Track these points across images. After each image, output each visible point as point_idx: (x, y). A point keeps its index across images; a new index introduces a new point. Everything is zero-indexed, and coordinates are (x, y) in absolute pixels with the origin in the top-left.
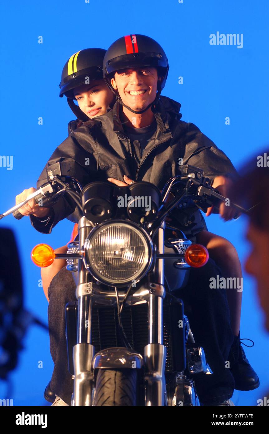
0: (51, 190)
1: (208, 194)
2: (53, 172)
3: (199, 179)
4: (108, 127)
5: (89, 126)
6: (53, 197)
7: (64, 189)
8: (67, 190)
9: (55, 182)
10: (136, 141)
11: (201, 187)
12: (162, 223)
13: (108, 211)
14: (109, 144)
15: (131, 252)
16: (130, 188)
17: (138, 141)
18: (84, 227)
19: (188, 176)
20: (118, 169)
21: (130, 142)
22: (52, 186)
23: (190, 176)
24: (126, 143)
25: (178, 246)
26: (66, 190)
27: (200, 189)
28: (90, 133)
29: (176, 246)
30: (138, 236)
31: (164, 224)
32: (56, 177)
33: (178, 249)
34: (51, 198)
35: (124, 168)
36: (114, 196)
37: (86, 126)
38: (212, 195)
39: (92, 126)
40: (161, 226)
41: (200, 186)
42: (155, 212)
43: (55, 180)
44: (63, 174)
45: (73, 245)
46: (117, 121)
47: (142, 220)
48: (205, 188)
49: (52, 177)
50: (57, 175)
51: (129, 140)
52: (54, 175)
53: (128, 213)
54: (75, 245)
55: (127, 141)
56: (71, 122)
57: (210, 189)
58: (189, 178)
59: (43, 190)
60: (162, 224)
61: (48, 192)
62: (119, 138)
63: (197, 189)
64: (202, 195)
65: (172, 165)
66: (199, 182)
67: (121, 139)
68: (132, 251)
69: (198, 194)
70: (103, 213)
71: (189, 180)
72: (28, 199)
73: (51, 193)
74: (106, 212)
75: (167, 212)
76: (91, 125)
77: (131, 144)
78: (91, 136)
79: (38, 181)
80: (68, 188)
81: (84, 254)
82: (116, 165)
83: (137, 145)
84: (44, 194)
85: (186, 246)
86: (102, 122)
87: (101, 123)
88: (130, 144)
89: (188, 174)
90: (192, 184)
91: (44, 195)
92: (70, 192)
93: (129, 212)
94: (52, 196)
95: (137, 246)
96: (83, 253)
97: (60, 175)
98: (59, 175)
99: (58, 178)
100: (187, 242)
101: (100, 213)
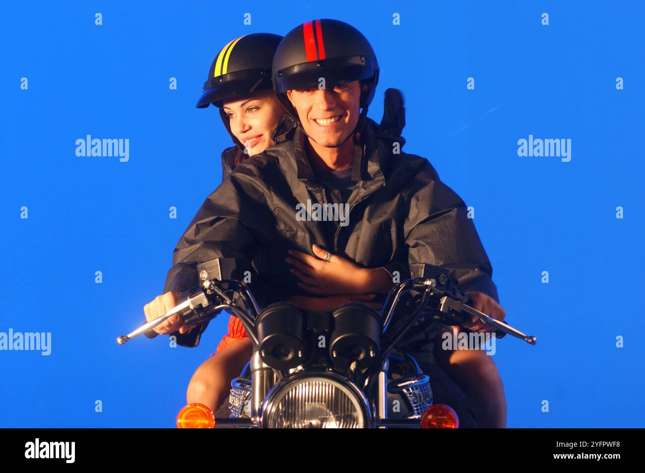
0: (205, 303)
1: (456, 309)
2: (209, 274)
3: (442, 285)
4: (289, 166)
5: (259, 165)
6: (208, 312)
7: (227, 304)
8: (232, 308)
9: (211, 291)
10: (335, 191)
11: (446, 298)
12: (384, 363)
13: (300, 353)
14: (291, 194)
15: (337, 424)
16: (334, 313)
17: (337, 191)
18: (259, 369)
19: (425, 283)
20: (307, 236)
21: (324, 194)
22: (207, 295)
23: (428, 283)
24: (319, 194)
25: (408, 390)
26: (229, 307)
27: (443, 300)
28: (260, 177)
29: (405, 391)
30: (348, 398)
31: (387, 364)
32: (213, 283)
33: (408, 395)
34: (205, 313)
35: (316, 235)
36: (308, 328)
37: (255, 165)
38: (462, 311)
39: (263, 166)
40: (383, 368)
41: (444, 296)
42: (374, 355)
43: (212, 289)
44: (224, 278)
45: (240, 386)
46: (303, 160)
47: (353, 366)
48: (451, 299)
49: (206, 284)
50: (215, 280)
51: (324, 190)
52: (210, 281)
53: (331, 356)
54: (243, 386)
55: (321, 192)
56: (226, 150)
57: (459, 302)
58: (427, 286)
59: (193, 303)
60: (384, 365)
61: (201, 305)
62: (307, 188)
63: (439, 301)
64: (447, 310)
65: (390, 229)
66: (442, 290)
67: (310, 188)
68: (338, 422)
69: (441, 310)
70: (290, 356)
71: (427, 290)
72: (168, 314)
73: (206, 307)
74: (296, 354)
75: (392, 345)
76: (262, 164)
77: (327, 197)
78: (262, 182)
79: (176, 250)
80: (233, 304)
81: (262, 424)
82: (303, 230)
83: (335, 195)
84: (194, 308)
85: (420, 388)
86: (279, 157)
87: (278, 159)
88: (325, 196)
89: (424, 280)
90: (431, 294)
91: (194, 310)
92: (237, 312)
93: (333, 355)
94: (206, 311)
95: (346, 414)
96: (260, 421)
97: (221, 279)
98: (218, 279)
99: (215, 285)
100: (422, 381)
101: (287, 356)
